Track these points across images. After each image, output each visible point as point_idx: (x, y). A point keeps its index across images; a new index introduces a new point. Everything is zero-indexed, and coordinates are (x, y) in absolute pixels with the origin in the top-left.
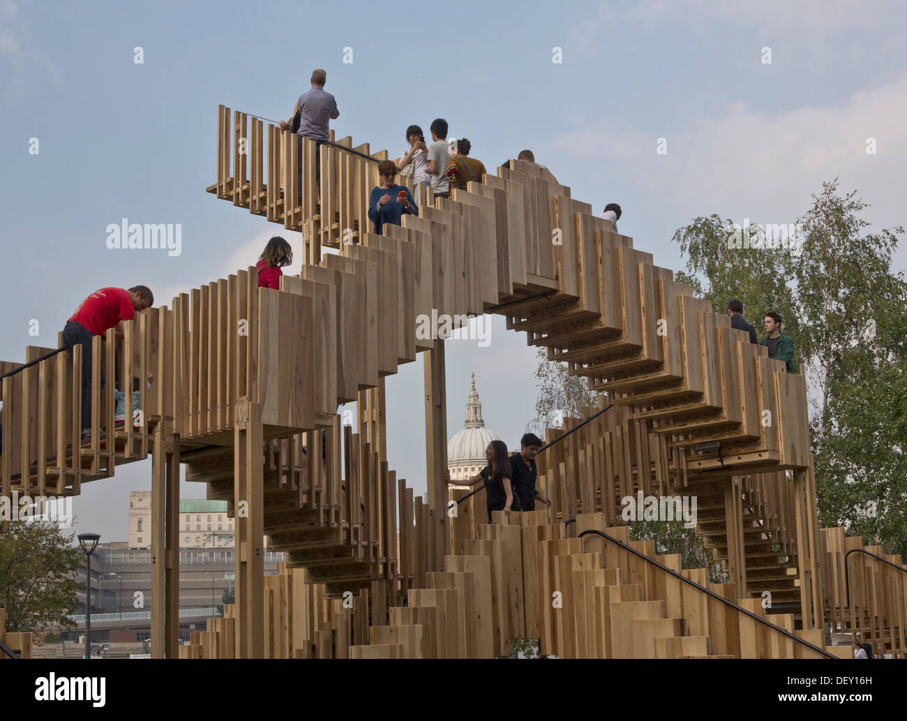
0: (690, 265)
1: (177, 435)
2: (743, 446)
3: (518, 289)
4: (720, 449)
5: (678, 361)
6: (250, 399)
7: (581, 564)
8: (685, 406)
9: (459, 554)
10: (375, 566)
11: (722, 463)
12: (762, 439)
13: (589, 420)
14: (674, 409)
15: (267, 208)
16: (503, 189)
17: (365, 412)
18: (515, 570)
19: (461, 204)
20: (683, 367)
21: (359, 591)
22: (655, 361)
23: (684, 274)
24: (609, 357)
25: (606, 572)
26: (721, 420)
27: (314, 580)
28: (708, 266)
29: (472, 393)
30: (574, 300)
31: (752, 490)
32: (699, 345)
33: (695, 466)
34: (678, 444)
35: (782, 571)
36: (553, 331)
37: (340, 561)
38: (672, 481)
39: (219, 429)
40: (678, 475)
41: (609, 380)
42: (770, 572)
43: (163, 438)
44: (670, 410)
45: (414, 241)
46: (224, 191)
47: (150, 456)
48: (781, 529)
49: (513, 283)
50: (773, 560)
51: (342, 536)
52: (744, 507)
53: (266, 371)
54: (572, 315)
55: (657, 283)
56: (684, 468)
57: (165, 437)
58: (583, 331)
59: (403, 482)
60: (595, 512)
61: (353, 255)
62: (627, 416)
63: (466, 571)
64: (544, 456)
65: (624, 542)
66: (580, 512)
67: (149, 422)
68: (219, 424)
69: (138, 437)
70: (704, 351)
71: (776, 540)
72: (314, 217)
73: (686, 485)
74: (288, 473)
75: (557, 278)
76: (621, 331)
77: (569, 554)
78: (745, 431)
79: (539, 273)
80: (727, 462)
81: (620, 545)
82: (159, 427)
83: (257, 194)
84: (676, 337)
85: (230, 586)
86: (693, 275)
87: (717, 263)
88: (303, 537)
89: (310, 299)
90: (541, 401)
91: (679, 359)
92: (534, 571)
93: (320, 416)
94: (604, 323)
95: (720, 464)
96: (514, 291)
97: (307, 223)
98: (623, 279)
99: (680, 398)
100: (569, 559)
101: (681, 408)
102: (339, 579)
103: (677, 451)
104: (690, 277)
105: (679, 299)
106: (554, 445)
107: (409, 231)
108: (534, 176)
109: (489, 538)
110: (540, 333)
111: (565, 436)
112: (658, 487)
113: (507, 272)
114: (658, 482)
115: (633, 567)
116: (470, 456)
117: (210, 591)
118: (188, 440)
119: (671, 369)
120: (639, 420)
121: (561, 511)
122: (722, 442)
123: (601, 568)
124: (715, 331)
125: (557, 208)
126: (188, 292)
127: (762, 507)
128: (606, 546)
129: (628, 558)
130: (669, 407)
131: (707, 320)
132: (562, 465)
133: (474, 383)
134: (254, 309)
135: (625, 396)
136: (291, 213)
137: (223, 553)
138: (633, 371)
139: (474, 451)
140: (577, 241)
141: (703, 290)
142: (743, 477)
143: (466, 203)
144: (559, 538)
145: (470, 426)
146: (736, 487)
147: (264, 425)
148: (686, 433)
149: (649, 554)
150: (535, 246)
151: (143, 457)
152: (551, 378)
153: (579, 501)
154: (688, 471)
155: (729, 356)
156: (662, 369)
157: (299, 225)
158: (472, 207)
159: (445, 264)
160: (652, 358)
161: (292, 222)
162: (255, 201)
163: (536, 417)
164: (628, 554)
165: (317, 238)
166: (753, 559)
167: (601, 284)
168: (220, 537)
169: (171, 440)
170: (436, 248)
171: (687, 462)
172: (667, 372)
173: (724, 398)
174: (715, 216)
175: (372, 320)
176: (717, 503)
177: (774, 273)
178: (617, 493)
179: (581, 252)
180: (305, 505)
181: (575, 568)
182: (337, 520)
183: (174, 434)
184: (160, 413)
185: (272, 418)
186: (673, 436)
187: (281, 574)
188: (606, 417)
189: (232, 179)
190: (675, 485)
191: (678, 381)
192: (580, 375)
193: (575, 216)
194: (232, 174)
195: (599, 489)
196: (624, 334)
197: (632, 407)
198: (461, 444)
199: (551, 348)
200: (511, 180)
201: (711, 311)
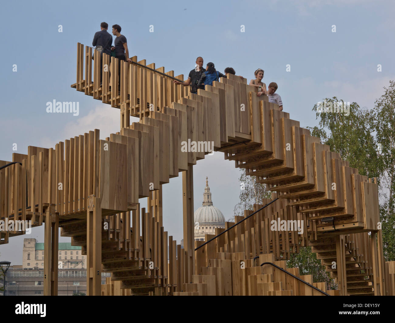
0: (321, 123)
1: (57, 214)
2: (345, 220)
3: (231, 139)
4: (333, 221)
5: (312, 177)
6: (95, 196)
7: (262, 280)
8: (316, 199)
9: (200, 274)
10: (157, 280)
11: (335, 228)
12: (355, 216)
13: (267, 205)
14: (310, 201)
15: (102, 96)
16: (224, 89)
17: (152, 201)
18: (228, 282)
19: (202, 97)
20: (315, 179)
21: (148, 293)
22: (301, 176)
23: (317, 128)
24: (277, 174)
25: (274, 284)
26: (334, 207)
27: (125, 287)
28: (330, 124)
29: (206, 188)
30: (259, 145)
31: (350, 242)
32: (323, 168)
33: (321, 229)
34: (312, 218)
35: (366, 284)
36: (249, 161)
37: (139, 277)
38: (309, 237)
39: (79, 211)
40: (312, 234)
41: (277, 185)
42: (359, 284)
43: (50, 215)
44: (308, 201)
45: (178, 116)
46: (80, 87)
47: (44, 224)
48: (365, 262)
49: (228, 136)
50: (361, 278)
51: (141, 264)
52: (346, 251)
53: (103, 182)
54: (258, 152)
55: (302, 137)
56: (315, 230)
57: (51, 215)
58: (264, 161)
59: (171, 237)
60: (269, 253)
61: (147, 123)
62: (286, 204)
63: (203, 283)
64: (244, 224)
65: (284, 269)
66: (261, 253)
67: (43, 207)
68: (79, 208)
69: (38, 214)
70: (326, 171)
71: (362, 267)
72: (126, 101)
73: (316, 239)
74: (113, 233)
75: (250, 134)
76: (283, 161)
77: (255, 274)
78: (346, 212)
79: (241, 131)
80: (338, 228)
81: (281, 270)
82: (48, 209)
83: (97, 89)
84: (311, 164)
85: (77, 289)
86: (322, 129)
87: (335, 122)
88: (120, 265)
89: (125, 146)
90: (243, 194)
91: (313, 176)
92: (238, 283)
93: (130, 205)
94: (274, 156)
95: (333, 228)
96: (229, 140)
97: (123, 104)
98: (284, 135)
99: (313, 195)
100: (255, 277)
101: (313, 200)
102: (138, 286)
103: (311, 222)
104: (320, 130)
105: (313, 144)
106: (248, 219)
107: (176, 110)
108: (239, 82)
109: (215, 266)
110: (242, 161)
111: (254, 214)
112: (302, 240)
113: (225, 131)
114: (302, 238)
115: (288, 281)
116: (205, 221)
117: (66, 292)
118: (63, 216)
119: (308, 181)
120: (292, 206)
121: (252, 252)
122: (334, 217)
123: (272, 282)
124: (331, 161)
125: (251, 98)
126: (64, 141)
127: (356, 251)
128: (274, 270)
129: (286, 277)
130: (307, 199)
131: (327, 155)
132: (252, 229)
133: (207, 182)
134: (97, 151)
135: (285, 193)
136: (114, 99)
137: (73, 272)
138: (289, 181)
139: (207, 218)
140: (261, 115)
141: (327, 137)
142: (346, 235)
143: (204, 96)
144: (251, 267)
145: (205, 205)
146: (342, 240)
147: (102, 209)
148: (316, 213)
149: (296, 275)
150: (240, 118)
151: (40, 224)
152: (247, 182)
153: (261, 247)
154: (317, 232)
155: (339, 174)
156: (304, 180)
157: (119, 105)
158: (208, 98)
159: (194, 127)
160: (298, 175)
161: (115, 104)
162: (96, 92)
163: (240, 202)
164: (286, 275)
165: (128, 112)
166: (351, 277)
167: (273, 137)
168: (72, 263)
169: (54, 216)
170: (189, 119)
171: (317, 227)
172: (306, 182)
173: (335, 195)
174: (334, 98)
175: (157, 156)
176: (332, 248)
177: (364, 128)
178: (281, 243)
179: (263, 120)
180: (122, 249)
181: (259, 281)
182: (138, 256)
183: (56, 213)
184: (49, 202)
185: (106, 205)
186: (310, 214)
187: (108, 284)
188: (276, 203)
189: (84, 81)
190: (311, 239)
191: (312, 186)
192: (262, 183)
193: (260, 102)
194: (84, 79)
195: (272, 241)
196: (285, 162)
197: (288, 199)
198: (200, 214)
199: (248, 169)
200: (227, 84)
201: (329, 151)
